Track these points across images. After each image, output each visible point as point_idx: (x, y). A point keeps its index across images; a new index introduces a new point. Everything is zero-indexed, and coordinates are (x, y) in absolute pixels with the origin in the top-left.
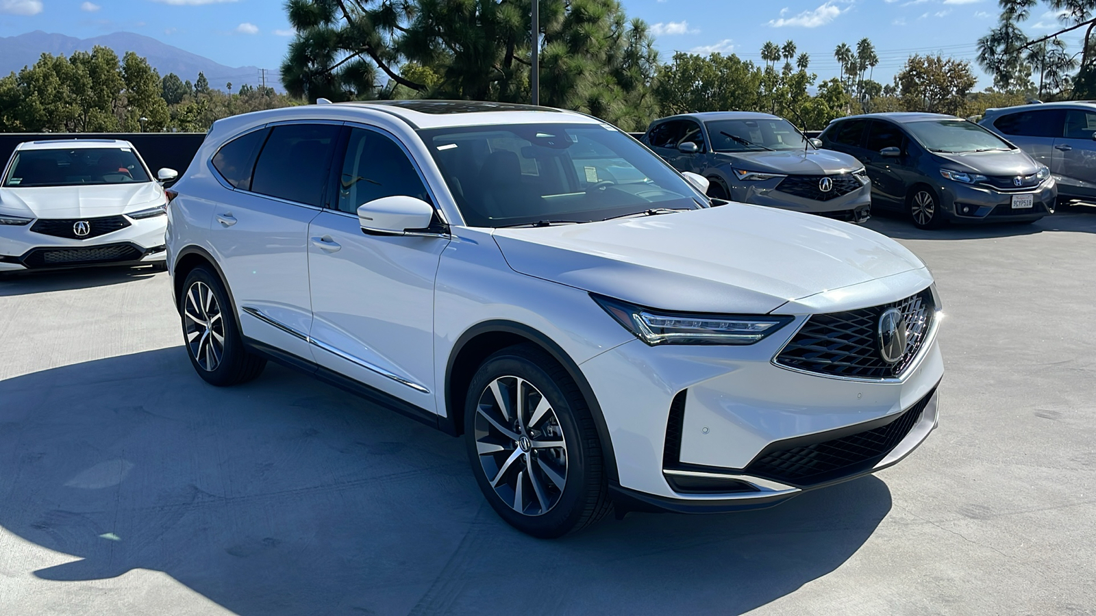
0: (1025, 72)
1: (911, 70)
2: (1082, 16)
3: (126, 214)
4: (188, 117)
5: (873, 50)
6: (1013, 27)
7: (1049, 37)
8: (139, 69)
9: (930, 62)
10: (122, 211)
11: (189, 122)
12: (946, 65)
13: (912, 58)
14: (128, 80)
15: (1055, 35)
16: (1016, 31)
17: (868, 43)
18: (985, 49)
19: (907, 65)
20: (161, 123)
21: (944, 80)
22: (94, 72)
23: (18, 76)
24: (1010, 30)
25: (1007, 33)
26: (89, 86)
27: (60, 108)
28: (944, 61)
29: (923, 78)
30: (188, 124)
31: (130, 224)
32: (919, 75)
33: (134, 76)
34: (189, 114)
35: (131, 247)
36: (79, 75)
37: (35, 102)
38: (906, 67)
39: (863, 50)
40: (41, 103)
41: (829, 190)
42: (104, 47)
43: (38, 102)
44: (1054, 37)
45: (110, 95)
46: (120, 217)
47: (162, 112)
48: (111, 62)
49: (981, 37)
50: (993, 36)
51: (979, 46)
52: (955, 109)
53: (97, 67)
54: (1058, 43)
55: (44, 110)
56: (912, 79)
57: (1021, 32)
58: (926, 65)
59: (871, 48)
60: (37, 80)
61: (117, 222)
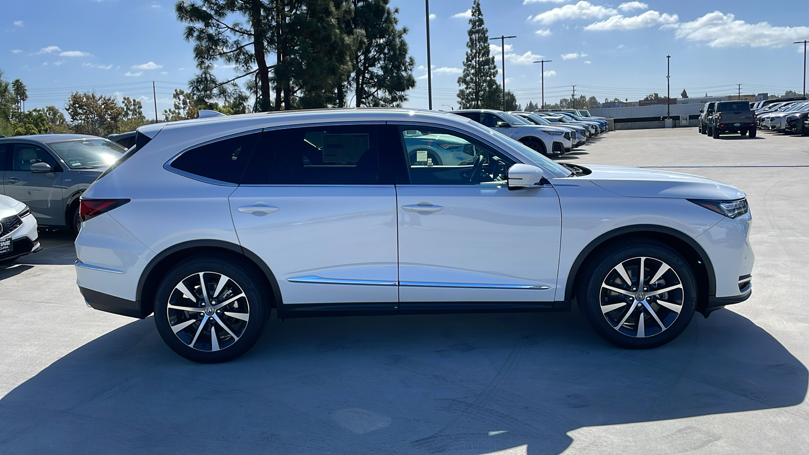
0: (138, 106)
1: (74, 103)
2: (248, 68)
5: (25, 88)
6: (209, 74)
7: (230, 81)
9: (88, 98)
12: (99, 100)
13: (74, 95)
15: (234, 80)
16: (212, 77)
17: (20, 83)
18: (194, 88)
19: (70, 99)
21: (101, 111)
24: (208, 76)
25: (206, 78)
28: (97, 97)
29: (85, 109)
32: (81, 107)
38: (70, 101)
39: (17, 88)
44: (233, 81)
49: (190, 80)
50: (198, 79)
51: (189, 86)
52: (112, 130)
54: (235, 85)
56: (76, 110)
57: (214, 77)
58: (85, 100)
59: (24, 87)
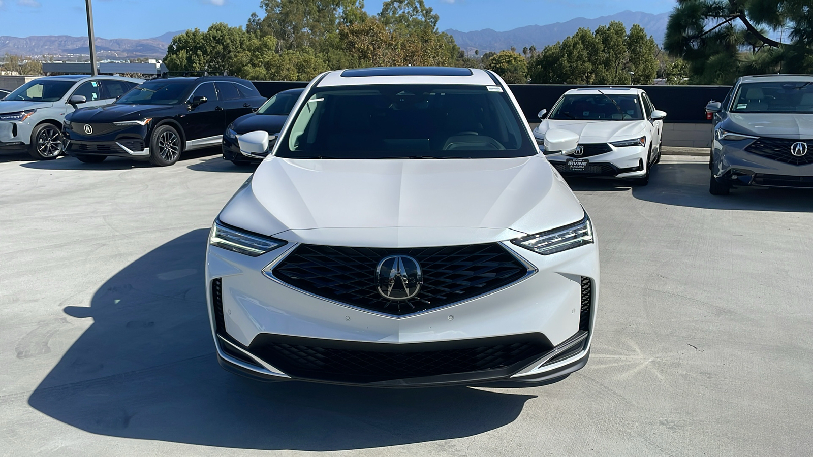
3: (610, 143)
4: (673, 71)
8: (638, 36)
10: (608, 140)
11: (674, 75)
14: (629, 45)
20: (649, 76)
22: (606, 40)
23: (561, 43)
26: (601, 50)
27: (580, 65)
30: (672, 77)
31: (611, 150)
33: (634, 41)
34: (674, 69)
35: (610, 166)
36: (596, 42)
37: (564, 61)
40: (568, 62)
41: (802, 155)
42: (617, 22)
43: (566, 62)
45: (615, 56)
46: (606, 144)
47: (650, 67)
48: (619, 31)
53: (609, 36)
55: (569, 66)
60: (570, 46)
61: (603, 148)
